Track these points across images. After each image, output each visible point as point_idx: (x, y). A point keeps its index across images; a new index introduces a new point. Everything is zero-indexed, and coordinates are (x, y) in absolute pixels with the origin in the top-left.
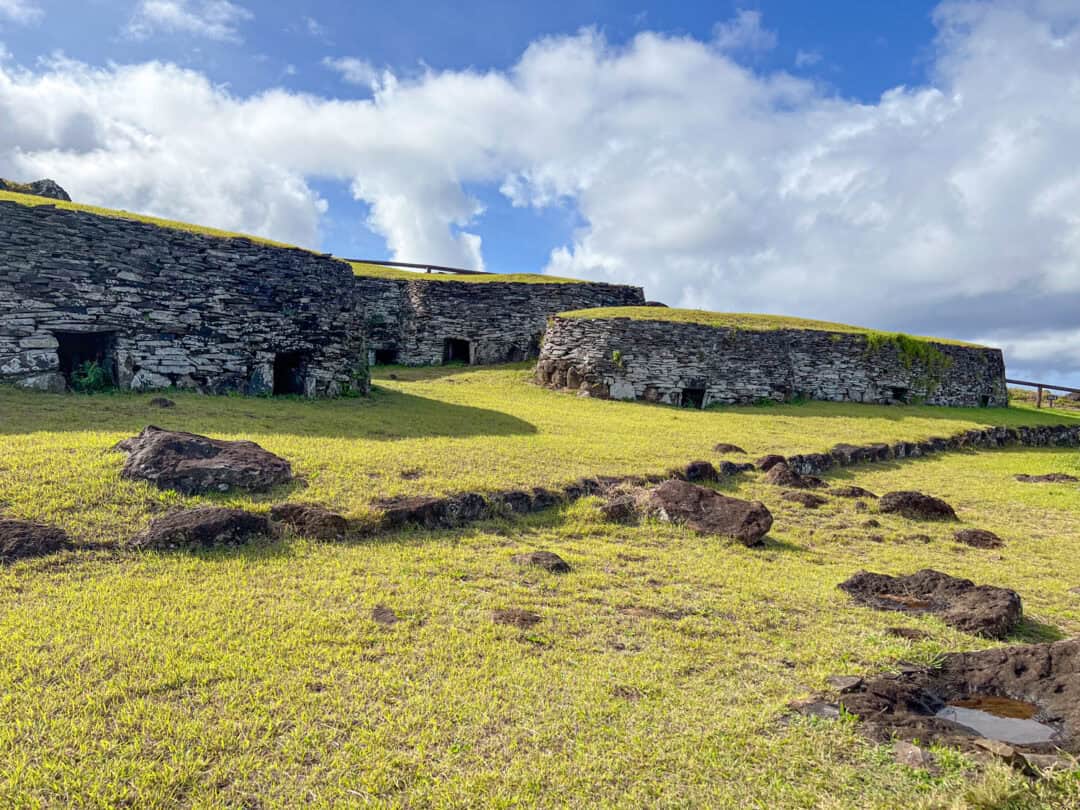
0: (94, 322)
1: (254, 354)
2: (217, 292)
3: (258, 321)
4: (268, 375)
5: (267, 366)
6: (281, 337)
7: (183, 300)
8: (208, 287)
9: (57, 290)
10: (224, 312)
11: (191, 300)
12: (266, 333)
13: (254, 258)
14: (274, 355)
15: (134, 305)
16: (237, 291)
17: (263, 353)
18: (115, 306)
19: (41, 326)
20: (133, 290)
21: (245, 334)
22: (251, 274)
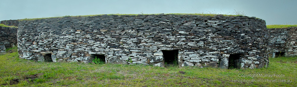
0: (172, 47)
1: (222, 55)
2: (210, 34)
3: (224, 44)
4: (226, 62)
5: (226, 59)
6: (232, 49)
7: (199, 38)
8: (207, 33)
9: (163, 38)
10: (212, 41)
11: (201, 38)
12: (226, 47)
13: (224, 21)
14: (229, 55)
15: (183, 41)
16: (217, 33)
17: (225, 55)
18: (178, 42)
19: (159, 49)
20: (183, 36)
21: (219, 48)
22: (222, 27)
